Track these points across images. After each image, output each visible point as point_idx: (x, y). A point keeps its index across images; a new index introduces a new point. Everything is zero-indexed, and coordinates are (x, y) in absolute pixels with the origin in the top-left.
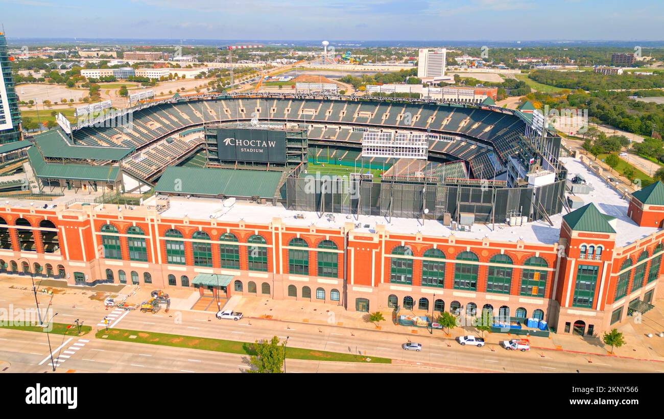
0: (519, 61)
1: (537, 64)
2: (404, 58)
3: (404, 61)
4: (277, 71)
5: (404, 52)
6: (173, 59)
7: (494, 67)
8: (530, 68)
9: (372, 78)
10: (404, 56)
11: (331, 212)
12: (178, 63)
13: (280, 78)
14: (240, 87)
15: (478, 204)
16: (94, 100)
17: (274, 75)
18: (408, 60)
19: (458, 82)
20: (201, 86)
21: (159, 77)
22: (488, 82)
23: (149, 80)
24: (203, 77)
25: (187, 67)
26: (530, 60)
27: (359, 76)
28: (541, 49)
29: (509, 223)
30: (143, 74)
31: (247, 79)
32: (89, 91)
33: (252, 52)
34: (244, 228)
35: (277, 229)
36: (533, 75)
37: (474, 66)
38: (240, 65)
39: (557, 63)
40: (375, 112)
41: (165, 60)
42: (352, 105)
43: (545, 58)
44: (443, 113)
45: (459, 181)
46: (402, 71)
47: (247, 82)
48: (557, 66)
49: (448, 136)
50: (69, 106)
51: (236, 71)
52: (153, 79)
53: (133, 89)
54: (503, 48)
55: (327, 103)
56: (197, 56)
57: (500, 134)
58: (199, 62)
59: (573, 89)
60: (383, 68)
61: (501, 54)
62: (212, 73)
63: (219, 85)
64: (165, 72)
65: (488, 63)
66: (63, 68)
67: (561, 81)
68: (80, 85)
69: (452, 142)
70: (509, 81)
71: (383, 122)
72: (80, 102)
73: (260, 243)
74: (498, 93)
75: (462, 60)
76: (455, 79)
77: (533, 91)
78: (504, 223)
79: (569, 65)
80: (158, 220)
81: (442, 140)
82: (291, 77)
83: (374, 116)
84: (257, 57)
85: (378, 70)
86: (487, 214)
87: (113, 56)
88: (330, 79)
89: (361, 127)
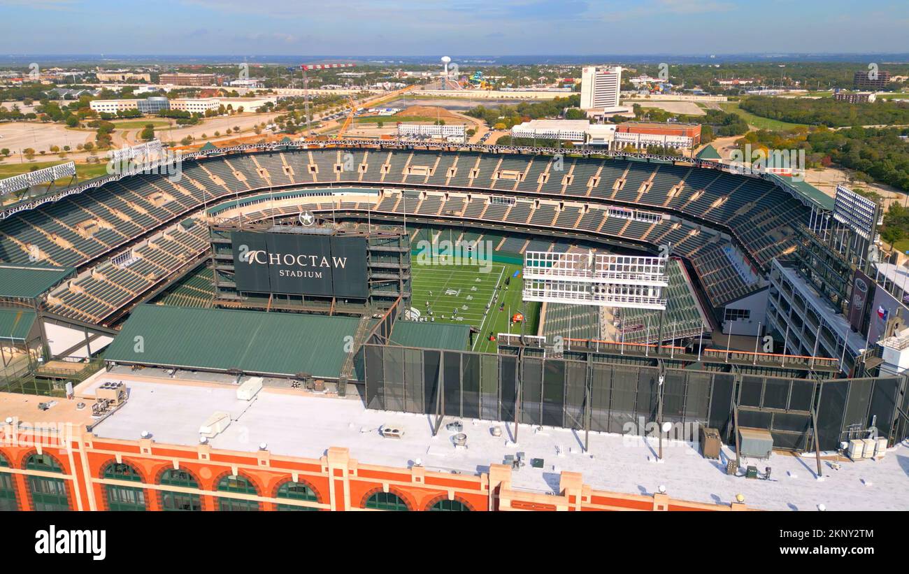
0: (721, 83)
1: (749, 87)
2: (557, 80)
3: (558, 85)
4: (376, 101)
5: (557, 72)
6: (229, 84)
7: (686, 93)
8: (739, 93)
9: (513, 109)
10: (557, 77)
11: (458, 415)
12: (236, 89)
13: (381, 111)
14: (321, 126)
15: (781, 411)
16: (101, 147)
17: (372, 107)
18: (564, 83)
19: (640, 115)
20: (263, 124)
21: (204, 111)
22: (684, 115)
23: (190, 115)
24: (269, 111)
25: (247, 95)
26: (736, 81)
27: (495, 107)
28: (748, 66)
29: (847, 453)
30: (182, 107)
31: (332, 112)
32: (96, 133)
33: (342, 72)
34: (267, 467)
35: (338, 472)
36: (746, 104)
37: (659, 91)
38: (325, 91)
39: (777, 85)
40: (527, 171)
41: (218, 86)
42: (490, 160)
43: (757, 78)
44: (638, 174)
45: (734, 357)
46: (556, 99)
47: (332, 117)
48: (778, 91)
49: (649, 213)
50: (60, 157)
51: (318, 101)
52: (194, 114)
53: (163, 130)
54: (693, 64)
55: (448, 157)
56: (264, 79)
57: (741, 212)
58: (266, 87)
59: (810, 124)
60: (529, 94)
61: (693, 73)
62: (283, 104)
63: (289, 123)
64: (214, 103)
65: (677, 87)
66: (68, 97)
67: (789, 113)
68: (85, 124)
69: (656, 223)
70: (712, 113)
71: (539, 188)
72: (79, 151)
73: (303, 498)
74: (703, 132)
75: (640, 83)
76: (634, 112)
77: (753, 129)
78: (836, 450)
79: (793, 89)
80: (87, 445)
81: (638, 220)
82: (396, 110)
83: (524, 177)
84: (349, 80)
85: (522, 97)
86: (799, 433)
87: (146, 80)
88: (453, 112)
89: (504, 196)
